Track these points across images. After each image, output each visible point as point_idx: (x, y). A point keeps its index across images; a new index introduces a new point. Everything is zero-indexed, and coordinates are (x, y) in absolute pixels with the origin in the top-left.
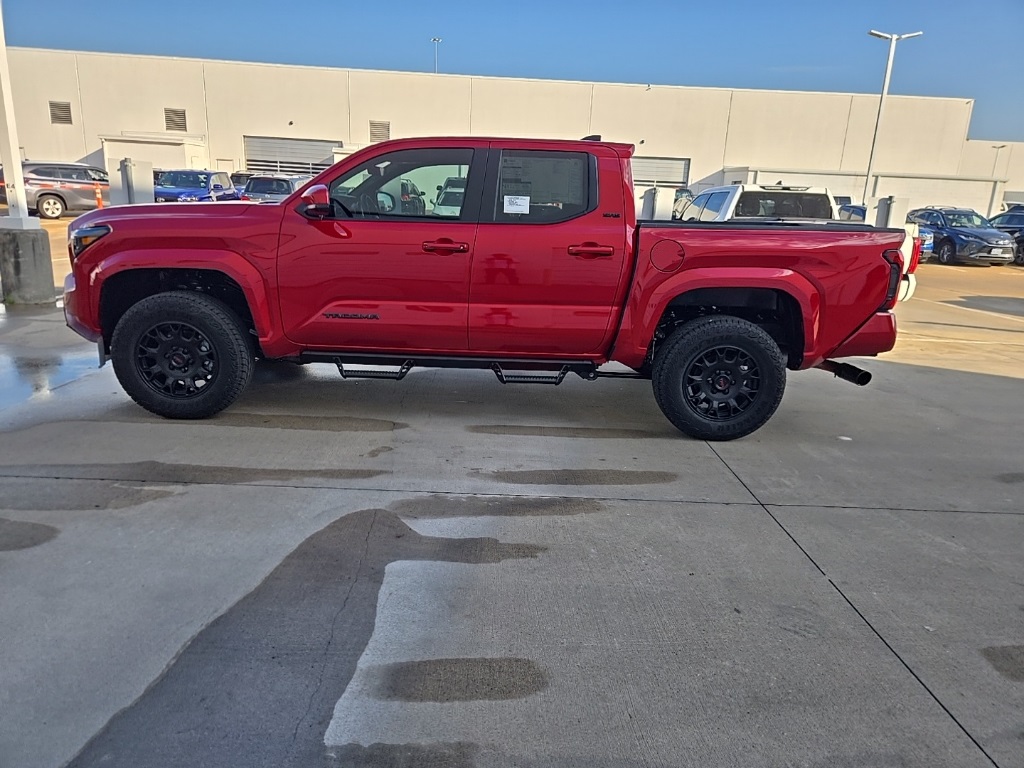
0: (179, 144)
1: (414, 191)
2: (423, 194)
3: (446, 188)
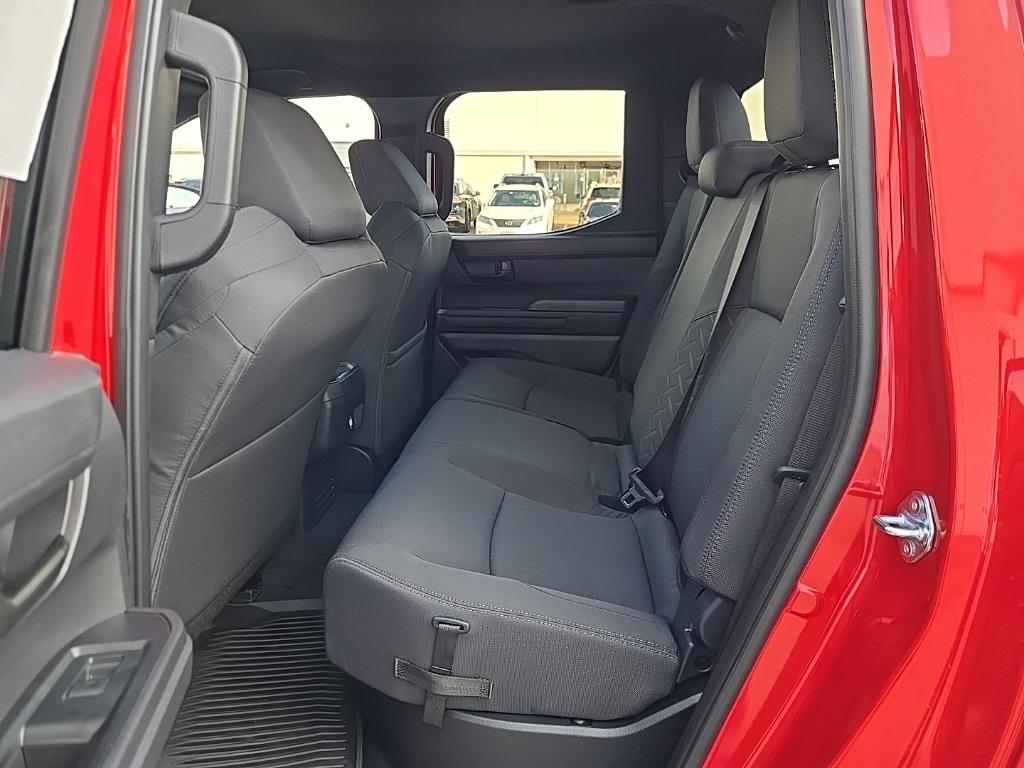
1: (468, 192)
2: (478, 194)
3: (503, 184)
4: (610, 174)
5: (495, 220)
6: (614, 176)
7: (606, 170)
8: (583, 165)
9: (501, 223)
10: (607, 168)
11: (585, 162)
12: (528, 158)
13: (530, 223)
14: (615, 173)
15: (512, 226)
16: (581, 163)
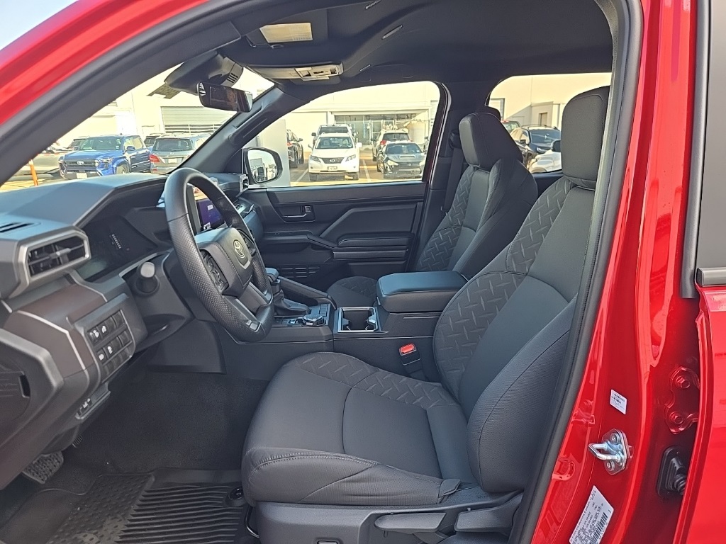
0: (112, 116)
1: (293, 139)
2: (301, 140)
3: (320, 133)
4: (387, 124)
5: (322, 159)
6: (390, 125)
7: (385, 121)
8: (368, 117)
9: (326, 160)
10: (386, 119)
11: (369, 116)
12: (329, 114)
13: (347, 160)
14: (392, 123)
15: (335, 163)
16: (366, 116)
